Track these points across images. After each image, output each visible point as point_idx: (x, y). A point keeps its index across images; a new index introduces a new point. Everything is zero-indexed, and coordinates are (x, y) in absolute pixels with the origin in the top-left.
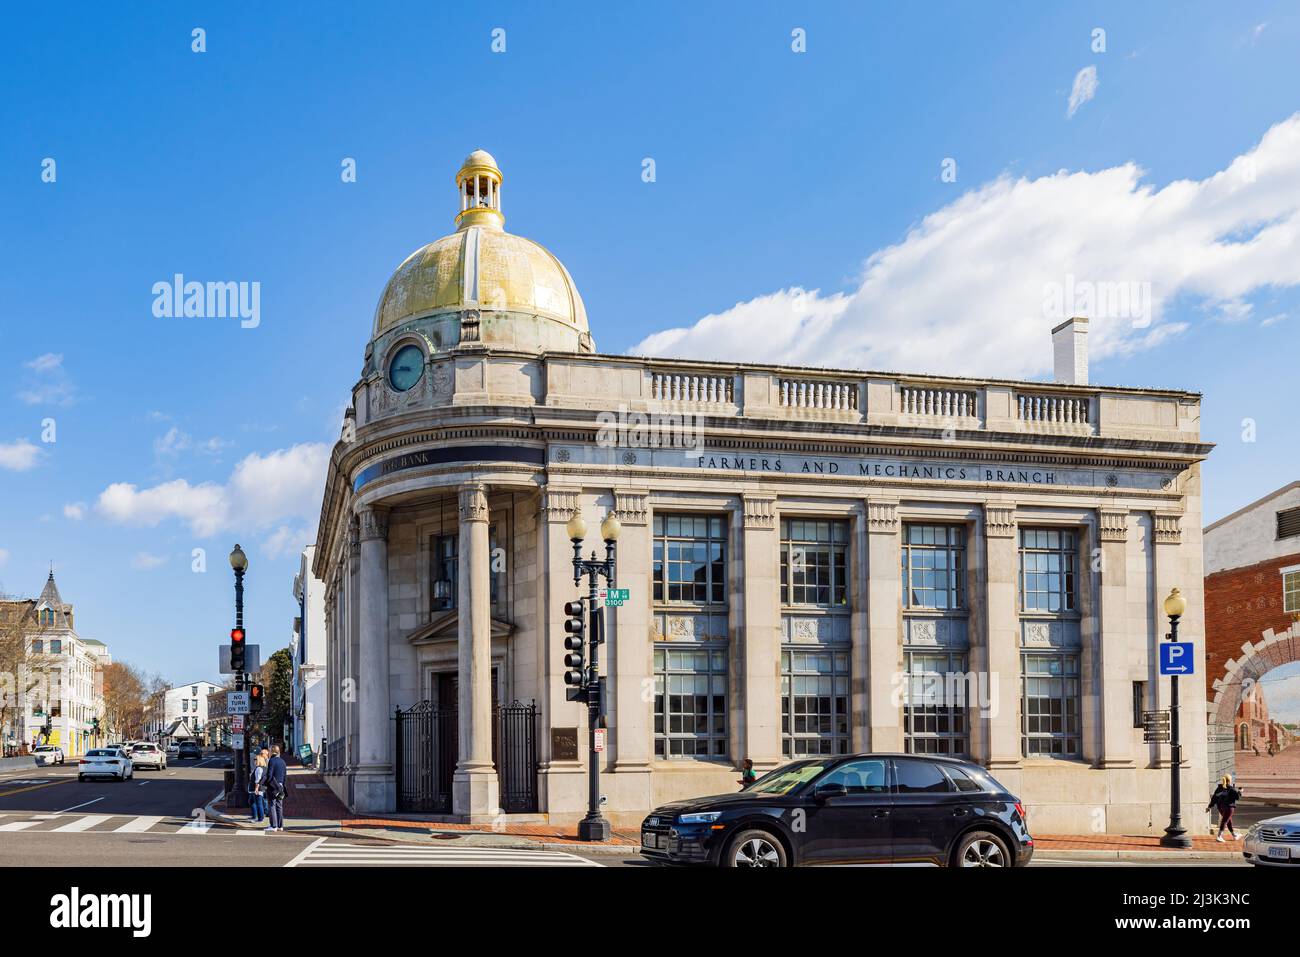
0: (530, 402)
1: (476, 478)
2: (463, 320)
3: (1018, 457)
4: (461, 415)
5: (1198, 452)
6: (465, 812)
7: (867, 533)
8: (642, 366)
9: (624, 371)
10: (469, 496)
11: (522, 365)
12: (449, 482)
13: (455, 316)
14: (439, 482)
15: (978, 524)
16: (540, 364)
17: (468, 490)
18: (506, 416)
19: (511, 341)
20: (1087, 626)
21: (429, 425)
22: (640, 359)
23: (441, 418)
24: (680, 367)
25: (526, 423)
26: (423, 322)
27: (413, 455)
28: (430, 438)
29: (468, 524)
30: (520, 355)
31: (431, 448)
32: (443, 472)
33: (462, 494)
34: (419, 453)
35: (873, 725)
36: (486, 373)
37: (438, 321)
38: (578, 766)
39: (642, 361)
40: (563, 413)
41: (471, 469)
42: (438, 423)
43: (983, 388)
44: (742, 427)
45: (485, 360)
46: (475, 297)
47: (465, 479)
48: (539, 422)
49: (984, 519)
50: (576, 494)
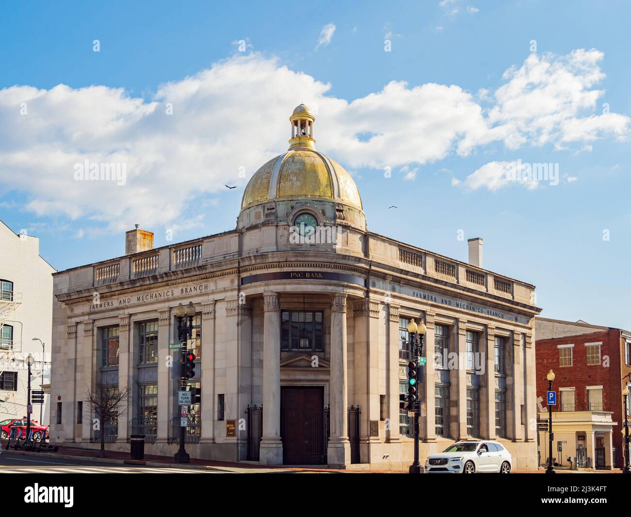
0: (362, 256)
1: (345, 291)
2: (337, 208)
3: (496, 306)
4: (345, 259)
5: (536, 311)
6: (341, 463)
7: (458, 334)
8: (397, 245)
9: (393, 246)
10: (342, 299)
11: (359, 236)
12: (333, 290)
13: (332, 204)
14: (328, 290)
15: (484, 333)
16: (366, 237)
17: (341, 296)
18: (362, 263)
19: (354, 223)
20: (509, 381)
21: (330, 260)
22: (398, 242)
23: (336, 259)
24: (409, 248)
25: (368, 267)
26: (315, 202)
27: (314, 272)
28: (326, 266)
29: (341, 314)
30: (360, 231)
31: (324, 271)
32: (330, 285)
33: (337, 298)
34: (318, 273)
35: (461, 422)
36: (349, 237)
37: (324, 204)
38: (378, 439)
39: (398, 243)
40: (381, 265)
41: (343, 286)
42: (334, 261)
43: (486, 274)
44: (431, 281)
45: (348, 231)
46: (339, 196)
47: (340, 290)
48: (373, 268)
49: (486, 331)
50: (378, 304)
